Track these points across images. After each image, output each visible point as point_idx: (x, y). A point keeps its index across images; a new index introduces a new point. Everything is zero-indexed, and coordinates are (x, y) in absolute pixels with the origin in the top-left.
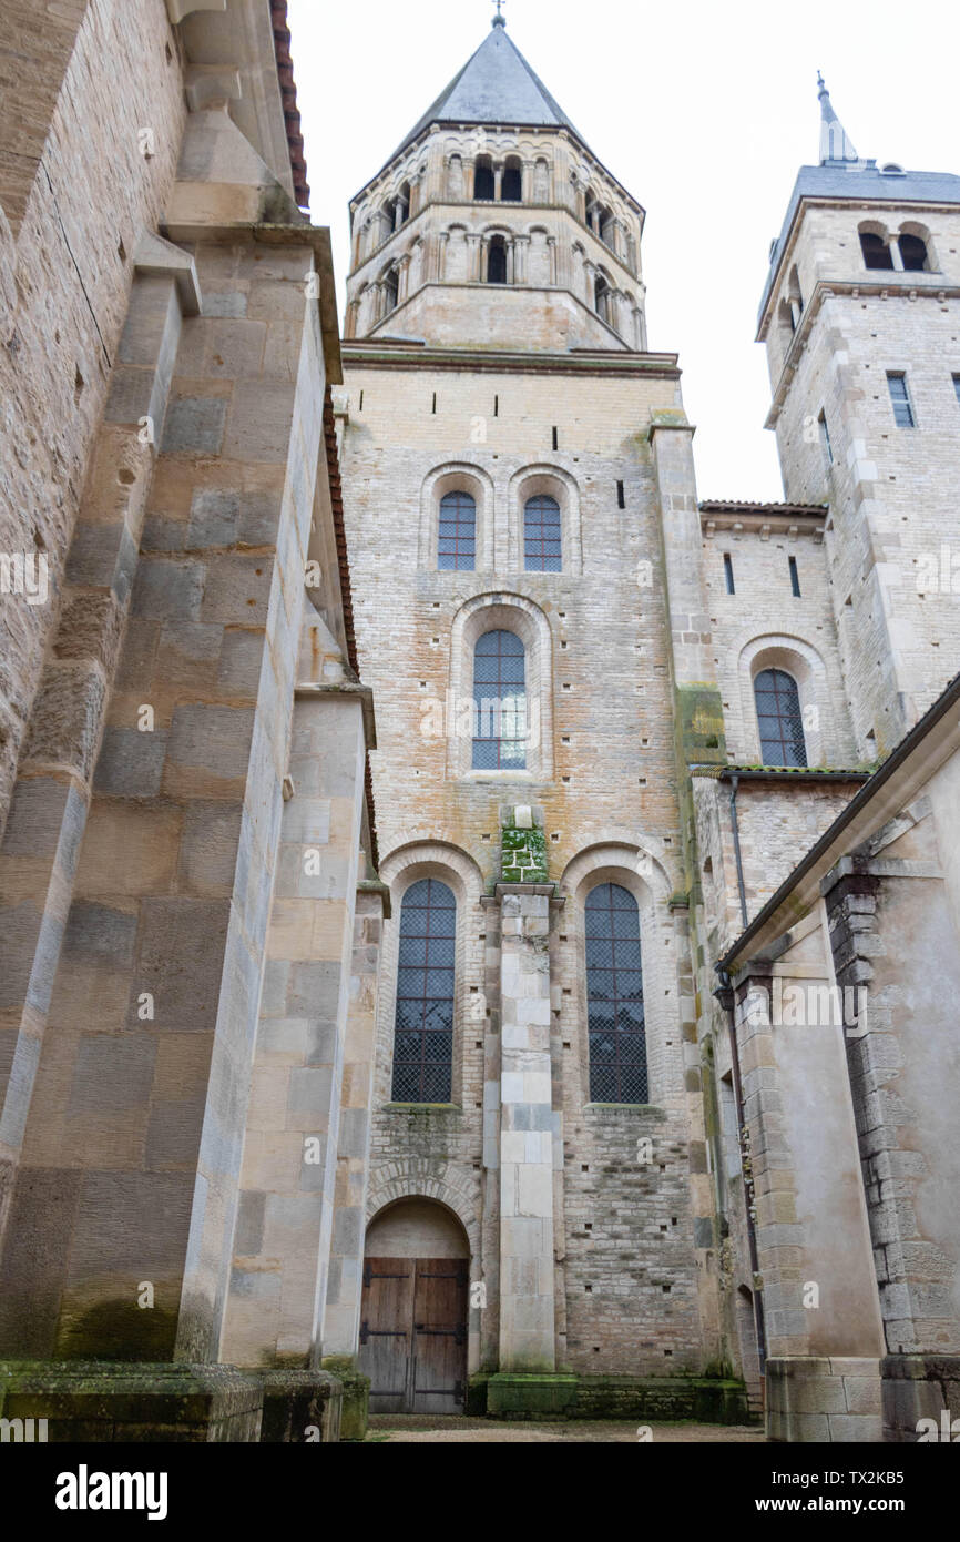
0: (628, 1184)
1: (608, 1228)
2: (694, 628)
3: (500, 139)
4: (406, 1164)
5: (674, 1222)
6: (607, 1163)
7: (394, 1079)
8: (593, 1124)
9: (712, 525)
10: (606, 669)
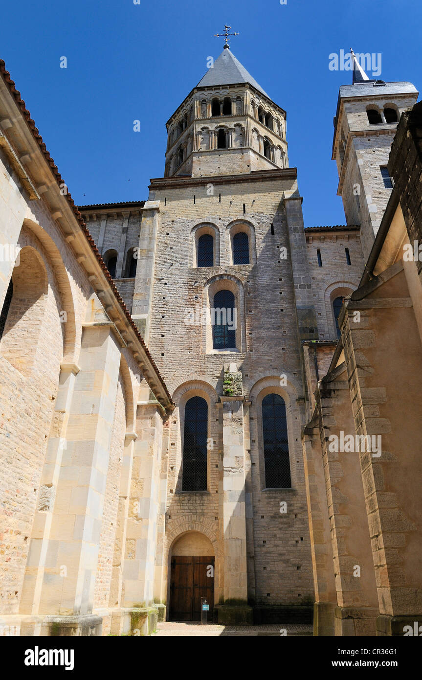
0: (281, 523)
1: (273, 542)
2: (303, 282)
3: (221, 91)
4: (187, 517)
5: (302, 539)
6: (272, 514)
7: (183, 481)
8: (266, 498)
9: (311, 238)
10: (267, 303)
